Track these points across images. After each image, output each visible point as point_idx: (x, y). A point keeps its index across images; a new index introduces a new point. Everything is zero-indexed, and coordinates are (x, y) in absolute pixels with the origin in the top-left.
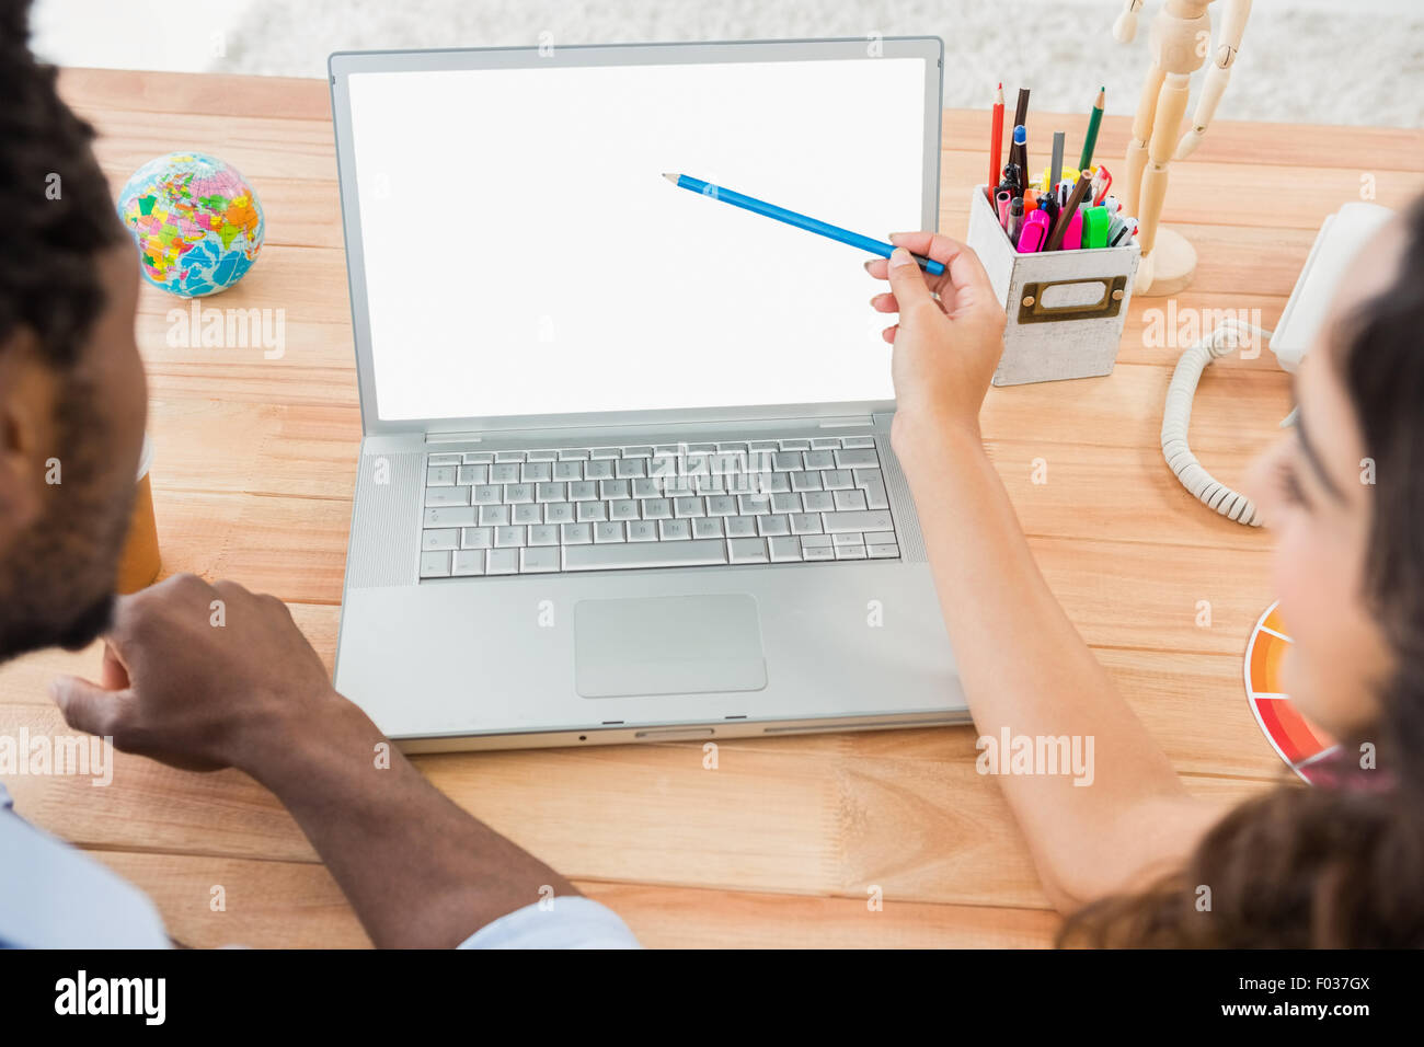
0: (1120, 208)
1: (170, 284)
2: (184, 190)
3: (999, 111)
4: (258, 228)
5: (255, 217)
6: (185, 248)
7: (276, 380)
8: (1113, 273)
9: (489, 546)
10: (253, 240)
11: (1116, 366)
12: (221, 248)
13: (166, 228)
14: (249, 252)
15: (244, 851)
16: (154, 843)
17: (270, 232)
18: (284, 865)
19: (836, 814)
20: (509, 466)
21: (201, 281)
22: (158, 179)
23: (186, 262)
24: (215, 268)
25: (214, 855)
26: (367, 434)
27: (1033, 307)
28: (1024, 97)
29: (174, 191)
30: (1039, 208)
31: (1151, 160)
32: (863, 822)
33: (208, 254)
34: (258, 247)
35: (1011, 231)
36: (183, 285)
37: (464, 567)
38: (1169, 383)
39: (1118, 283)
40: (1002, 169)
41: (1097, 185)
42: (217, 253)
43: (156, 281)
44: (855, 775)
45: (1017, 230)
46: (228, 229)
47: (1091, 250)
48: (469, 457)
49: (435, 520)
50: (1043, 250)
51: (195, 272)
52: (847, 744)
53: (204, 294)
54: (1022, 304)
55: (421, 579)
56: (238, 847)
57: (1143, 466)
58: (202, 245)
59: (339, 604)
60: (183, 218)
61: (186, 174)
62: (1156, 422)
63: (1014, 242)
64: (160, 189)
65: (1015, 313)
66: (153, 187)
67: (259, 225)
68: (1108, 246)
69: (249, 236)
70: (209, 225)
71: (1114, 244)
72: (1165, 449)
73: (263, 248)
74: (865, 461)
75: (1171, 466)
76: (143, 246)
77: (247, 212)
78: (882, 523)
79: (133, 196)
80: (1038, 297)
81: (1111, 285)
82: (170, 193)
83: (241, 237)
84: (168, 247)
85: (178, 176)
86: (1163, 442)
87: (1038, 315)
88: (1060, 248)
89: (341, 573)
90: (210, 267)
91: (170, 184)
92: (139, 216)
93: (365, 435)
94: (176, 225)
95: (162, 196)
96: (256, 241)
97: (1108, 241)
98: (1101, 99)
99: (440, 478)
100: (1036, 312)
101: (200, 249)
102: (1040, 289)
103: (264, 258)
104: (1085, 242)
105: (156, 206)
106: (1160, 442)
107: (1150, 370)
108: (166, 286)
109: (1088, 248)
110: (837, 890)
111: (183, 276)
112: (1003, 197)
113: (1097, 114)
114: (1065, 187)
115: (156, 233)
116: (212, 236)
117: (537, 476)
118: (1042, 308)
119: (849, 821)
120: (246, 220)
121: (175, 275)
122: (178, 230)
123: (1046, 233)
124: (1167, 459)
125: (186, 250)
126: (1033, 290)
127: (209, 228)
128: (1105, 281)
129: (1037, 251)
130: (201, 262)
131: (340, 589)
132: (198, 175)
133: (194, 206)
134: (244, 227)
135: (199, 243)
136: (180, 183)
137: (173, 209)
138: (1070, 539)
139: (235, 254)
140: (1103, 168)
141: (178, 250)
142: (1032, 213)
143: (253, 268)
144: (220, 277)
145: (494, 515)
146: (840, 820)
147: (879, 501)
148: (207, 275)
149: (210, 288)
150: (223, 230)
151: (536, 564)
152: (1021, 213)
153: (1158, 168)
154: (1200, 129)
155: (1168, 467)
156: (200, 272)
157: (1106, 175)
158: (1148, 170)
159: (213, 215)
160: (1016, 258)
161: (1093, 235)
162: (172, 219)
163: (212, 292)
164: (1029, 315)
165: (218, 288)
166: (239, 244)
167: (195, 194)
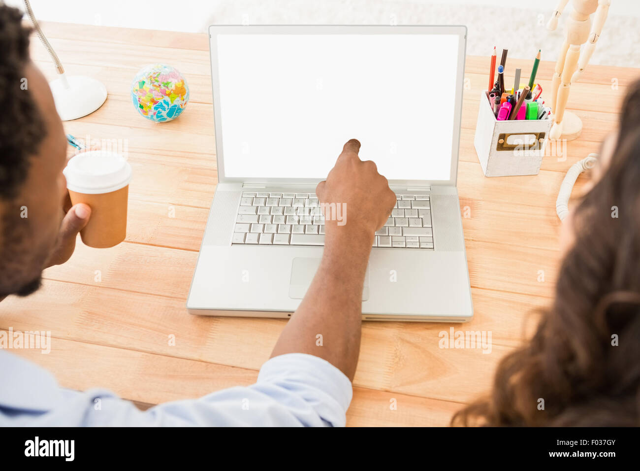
0: (543, 103)
1: (150, 117)
2: (156, 79)
3: (494, 59)
4: (186, 95)
5: (185, 91)
6: (155, 103)
7: (187, 158)
8: (539, 131)
9: (261, 232)
10: (183, 100)
11: (540, 171)
12: (170, 103)
13: (149, 94)
14: (182, 105)
15: (149, 350)
16: (114, 343)
17: (192, 97)
18: (164, 357)
19: (392, 356)
20: (274, 199)
21: (162, 116)
22: (146, 74)
23: (156, 108)
24: (167, 111)
25: (138, 350)
26: (220, 182)
27: (503, 144)
28: (505, 53)
29: (152, 79)
30: (507, 101)
31: (562, 82)
32: (403, 360)
33: (164, 105)
34: (186, 103)
35: (495, 111)
36: (155, 117)
37: (250, 240)
38: (563, 179)
39: (541, 136)
40: (494, 83)
41: (535, 92)
42: (168, 105)
43: (145, 116)
44: (403, 340)
45: (498, 110)
46: (173, 95)
47: (529, 120)
48: (259, 194)
49: (242, 220)
50: (508, 120)
51: (159, 112)
52: (401, 326)
53: (162, 122)
54: (498, 143)
55: (232, 244)
56: (146, 348)
57: (547, 215)
58: (162, 102)
59: (198, 251)
60: (155, 90)
61: (157, 73)
62: (555, 196)
63: (496, 116)
64: (147, 78)
65: (495, 146)
66: (145, 77)
67: (187, 94)
68: (537, 119)
69: (182, 98)
70: (165, 93)
71: (540, 118)
72: (557, 208)
73: (188, 104)
74: (424, 206)
75: (559, 215)
76: (139, 101)
77: (182, 89)
78: (428, 233)
79: (137, 81)
80: (505, 140)
81: (538, 136)
82: (151, 80)
83: (178, 99)
84: (149, 102)
85: (154, 73)
86: (557, 206)
87: (505, 148)
88: (516, 119)
89: (201, 239)
90: (165, 110)
91: (151, 76)
92: (138, 89)
93: (219, 182)
94: (152, 93)
95: (147, 81)
96: (185, 101)
97: (538, 117)
98: (539, 55)
99: (246, 202)
100: (504, 146)
101: (161, 103)
102: (506, 136)
103: (189, 108)
104: (527, 117)
105: (145, 85)
106: (555, 206)
107: (556, 174)
108: (148, 117)
109: (528, 119)
110: (388, 388)
111: (154, 114)
112: (492, 96)
113: (537, 62)
114: (519, 93)
115: (144, 96)
116: (167, 98)
117: (286, 204)
118: (507, 144)
119: (397, 359)
120: (181, 91)
121: (151, 113)
122: (153, 95)
123: (509, 112)
124: (558, 213)
125: (156, 103)
126: (503, 136)
127: (166, 95)
128: (536, 134)
129: (506, 120)
130: (162, 108)
131: (200, 245)
132: (162, 73)
133: (160, 86)
134: (180, 95)
135: (161, 101)
136: (155, 76)
137: (151, 87)
138: (510, 245)
139: (175, 106)
140: (539, 85)
141: (153, 103)
142: (504, 104)
143: (184, 111)
144: (170, 114)
145: (266, 219)
146: (394, 359)
147: (427, 224)
148: (164, 114)
149: (165, 119)
150: (170, 96)
151: (280, 241)
152: (499, 103)
153: (565, 85)
154: (581, 70)
155: (558, 216)
156: (161, 112)
157: (540, 88)
158: (561, 86)
159: (167, 90)
160: (496, 123)
161: (531, 114)
162: (151, 91)
163: (167, 121)
164: (501, 147)
165: (169, 119)
166: (177, 101)
167: (160, 81)
